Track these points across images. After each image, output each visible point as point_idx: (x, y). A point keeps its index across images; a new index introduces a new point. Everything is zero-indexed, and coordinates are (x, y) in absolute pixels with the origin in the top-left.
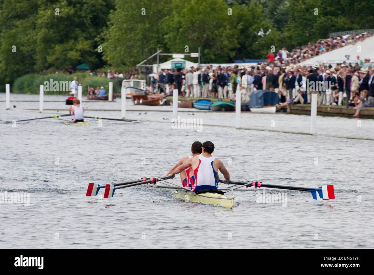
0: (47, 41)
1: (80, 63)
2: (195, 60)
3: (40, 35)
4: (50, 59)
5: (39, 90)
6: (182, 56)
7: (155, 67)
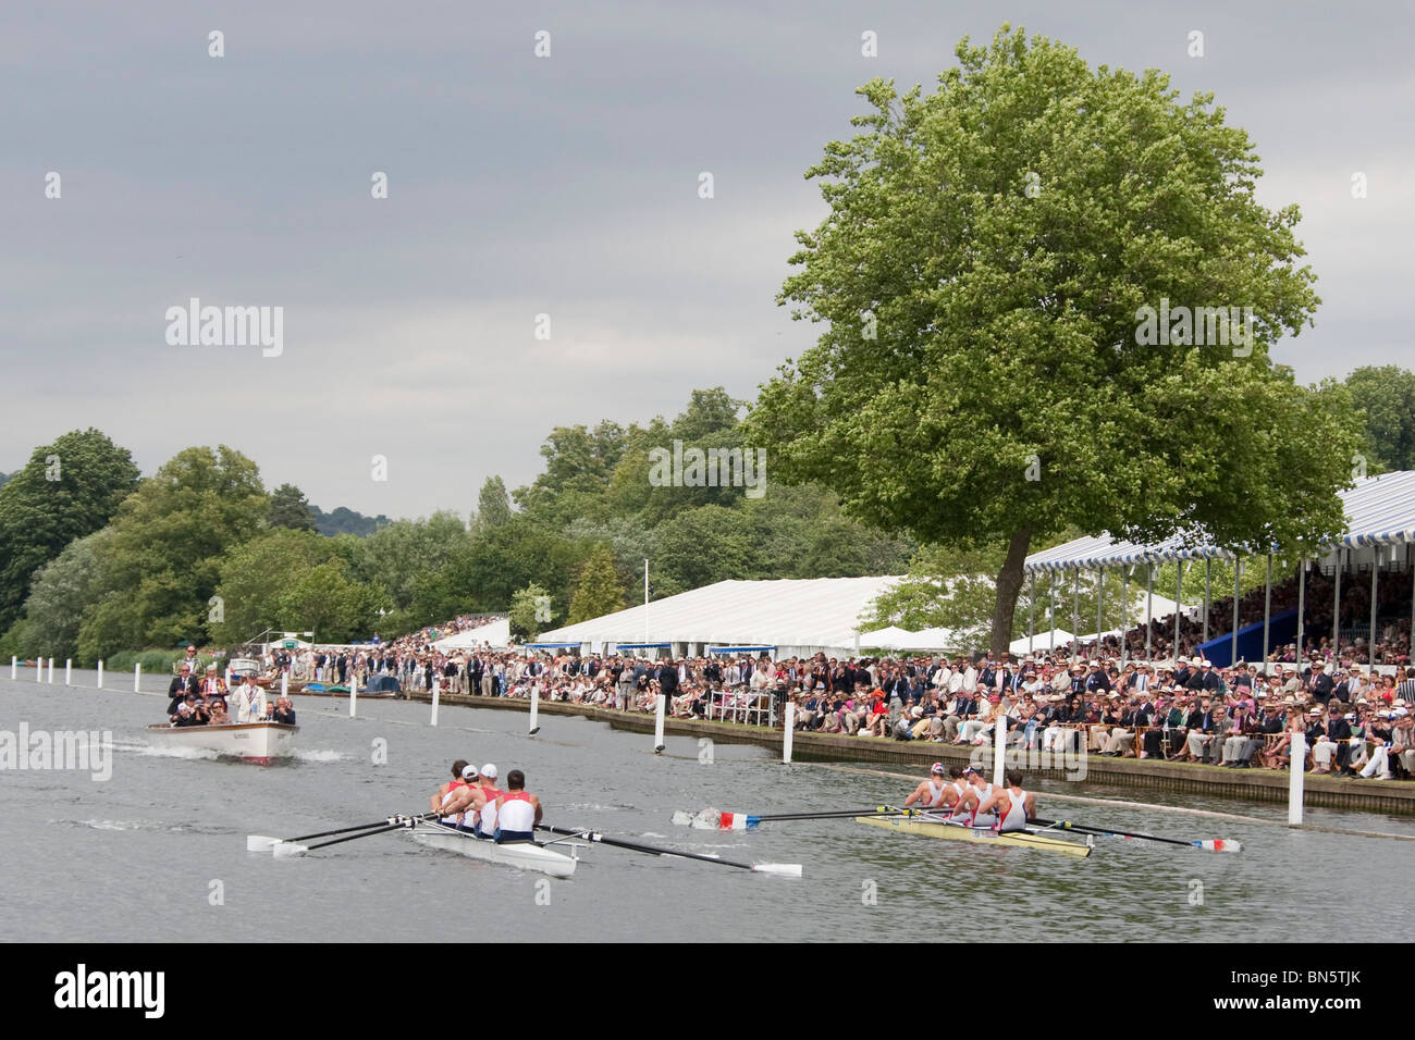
0: (149, 616)
1: (183, 639)
2: (308, 640)
3: (140, 608)
4: (150, 634)
5: (135, 668)
6: (295, 635)
7: (264, 645)
